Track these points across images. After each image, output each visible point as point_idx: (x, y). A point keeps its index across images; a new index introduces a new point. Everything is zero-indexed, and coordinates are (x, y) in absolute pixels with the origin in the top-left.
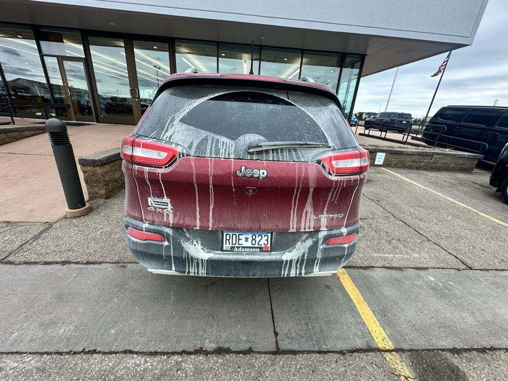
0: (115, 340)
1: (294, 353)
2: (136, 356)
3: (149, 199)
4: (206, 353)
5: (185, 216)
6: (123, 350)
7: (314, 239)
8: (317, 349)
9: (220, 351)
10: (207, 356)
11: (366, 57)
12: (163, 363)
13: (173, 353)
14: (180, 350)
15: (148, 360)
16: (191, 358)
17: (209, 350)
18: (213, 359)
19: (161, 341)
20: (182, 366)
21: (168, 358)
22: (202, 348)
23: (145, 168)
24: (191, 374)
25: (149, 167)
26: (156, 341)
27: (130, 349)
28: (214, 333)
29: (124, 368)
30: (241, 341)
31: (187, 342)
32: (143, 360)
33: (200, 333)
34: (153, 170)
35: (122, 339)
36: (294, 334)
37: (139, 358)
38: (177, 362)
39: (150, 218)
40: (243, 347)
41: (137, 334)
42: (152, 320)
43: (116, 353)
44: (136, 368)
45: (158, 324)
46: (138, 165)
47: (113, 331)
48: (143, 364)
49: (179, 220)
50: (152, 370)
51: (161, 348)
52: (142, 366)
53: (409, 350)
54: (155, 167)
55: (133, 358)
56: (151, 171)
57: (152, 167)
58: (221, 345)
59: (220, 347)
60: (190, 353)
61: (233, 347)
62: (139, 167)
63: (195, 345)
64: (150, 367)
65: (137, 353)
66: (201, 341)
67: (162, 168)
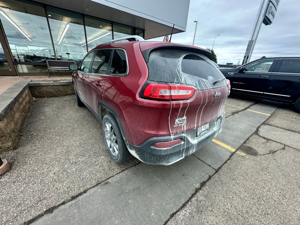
0: (160, 216)
1: (220, 168)
2: (179, 213)
3: (176, 120)
4: (200, 189)
5: (191, 124)
6: (169, 217)
7: (221, 119)
8: (223, 162)
9: (203, 184)
10: (201, 189)
11: (145, 31)
12: (192, 205)
13: (190, 199)
14: (190, 196)
15: (185, 209)
16: (198, 195)
17: (199, 187)
18: (204, 188)
19: (180, 199)
20: (199, 200)
21: (191, 202)
22: (196, 188)
23: (180, 101)
24: (206, 199)
25: (182, 100)
26: (178, 201)
27: (172, 213)
28: (193, 180)
29: (182, 221)
30: (204, 176)
31: (189, 191)
32: (184, 212)
33: (188, 184)
34: (185, 101)
35: (162, 213)
36: (214, 162)
37: (181, 212)
38: (197, 200)
39: (175, 131)
40: (207, 177)
41: (166, 205)
42: (164, 195)
43: (168, 220)
44: (186, 216)
45: (168, 194)
46: (175, 101)
47: (153, 214)
48: (186, 212)
49: (189, 127)
50: (192, 211)
51: (183, 201)
52: (187, 213)
53: (239, 148)
54: (186, 100)
55: (179, 215)
56: (184, 102)
57: (184, 100)
58: (200, 182)
59: (201, 183)
60: (195, 194)
61: (205, 179)
62: (176, 101)
63: (193, 190)
64: (190, 211)
65: (177, 212)
66: (193, 186)
67: (189, 99)
